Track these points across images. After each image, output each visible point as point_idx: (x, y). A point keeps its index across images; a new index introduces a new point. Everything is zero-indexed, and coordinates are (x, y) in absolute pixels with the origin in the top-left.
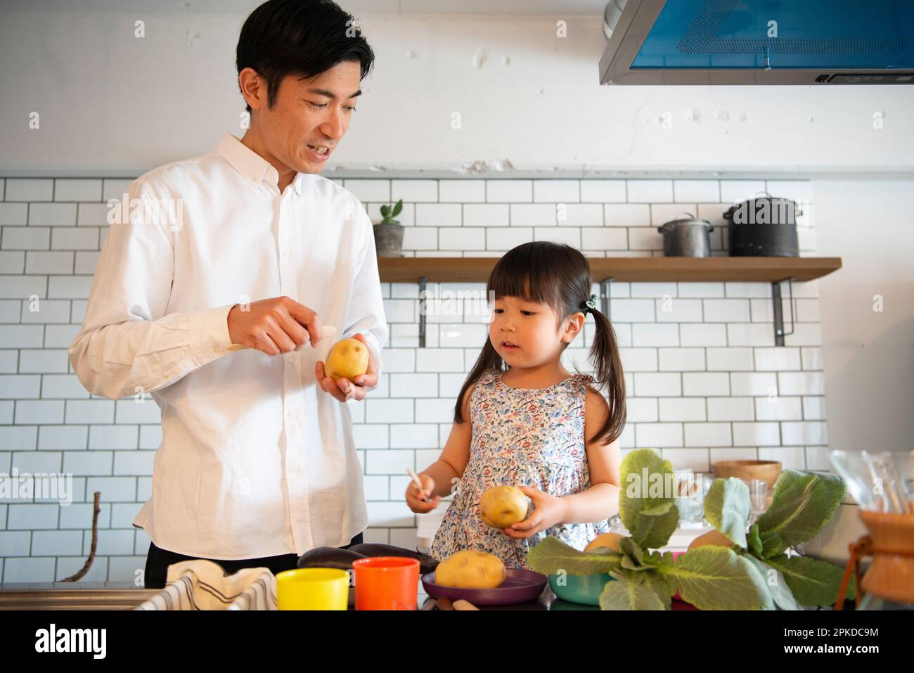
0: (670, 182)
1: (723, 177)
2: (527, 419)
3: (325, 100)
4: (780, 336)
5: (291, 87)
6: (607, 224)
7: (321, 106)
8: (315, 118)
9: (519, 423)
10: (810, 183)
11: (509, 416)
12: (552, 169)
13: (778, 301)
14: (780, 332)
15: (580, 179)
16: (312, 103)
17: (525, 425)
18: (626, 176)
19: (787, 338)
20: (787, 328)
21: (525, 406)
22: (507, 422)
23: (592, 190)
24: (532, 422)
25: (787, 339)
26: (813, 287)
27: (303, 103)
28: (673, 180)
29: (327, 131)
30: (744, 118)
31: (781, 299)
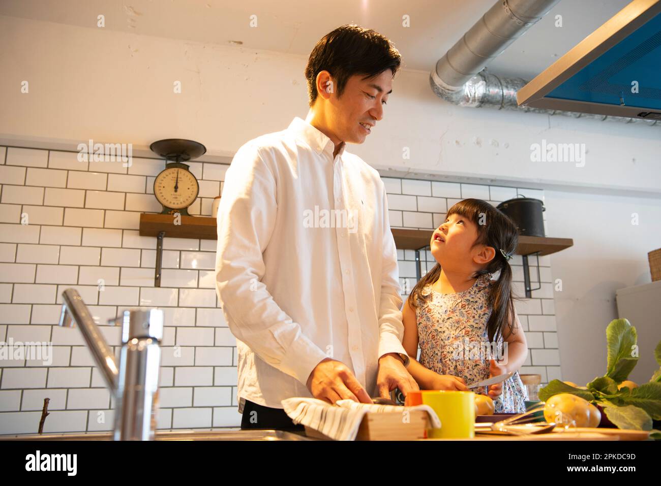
0: (459, 184)
1: (492, 184)
2: (462, 314)
3: (376, 92)
4: (528, 291)
5: (355, 82)
6: (419, 210)
7: (372, 97)
8: (368, 104)
9: (457, 318)
10: (543, 192)
11: (449, 315)
12: (388, 170)
13: (526, 268)
14: (528, 289)
15: (401, 178)
16: (368, 94)
17: (462, 318)
18: (433, 178)
19: (533, 292)
20: (533, 286)
21: (458, 305)
22: (449, 318)
23: (410, 187)
24: (466, 316)
25: (533, 294)
26: (546, 259)
27: (362, 93)
28: (461, 183)
29: (374, 114)
30: (507, 146)
31: (528, 266)
